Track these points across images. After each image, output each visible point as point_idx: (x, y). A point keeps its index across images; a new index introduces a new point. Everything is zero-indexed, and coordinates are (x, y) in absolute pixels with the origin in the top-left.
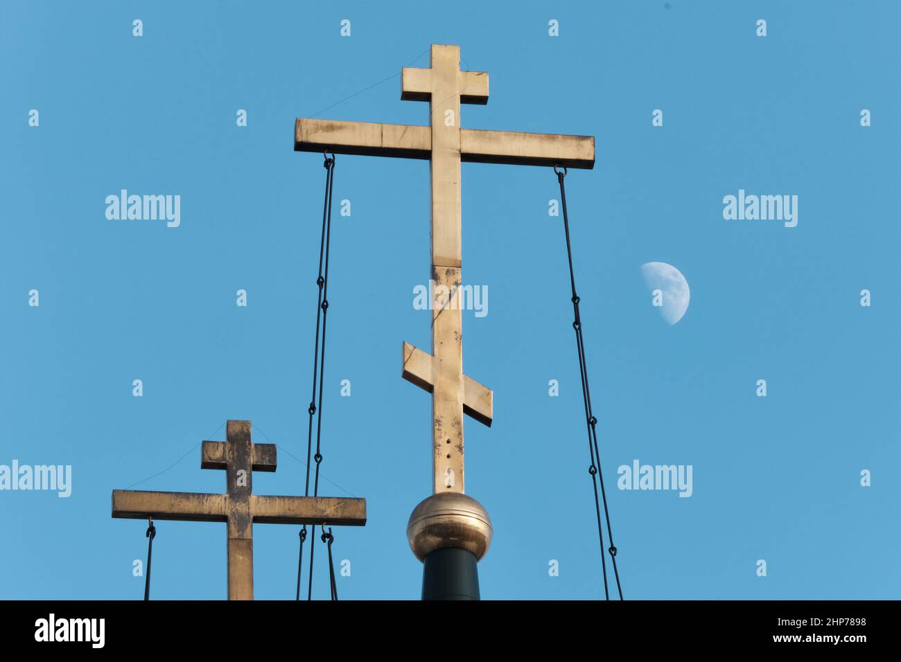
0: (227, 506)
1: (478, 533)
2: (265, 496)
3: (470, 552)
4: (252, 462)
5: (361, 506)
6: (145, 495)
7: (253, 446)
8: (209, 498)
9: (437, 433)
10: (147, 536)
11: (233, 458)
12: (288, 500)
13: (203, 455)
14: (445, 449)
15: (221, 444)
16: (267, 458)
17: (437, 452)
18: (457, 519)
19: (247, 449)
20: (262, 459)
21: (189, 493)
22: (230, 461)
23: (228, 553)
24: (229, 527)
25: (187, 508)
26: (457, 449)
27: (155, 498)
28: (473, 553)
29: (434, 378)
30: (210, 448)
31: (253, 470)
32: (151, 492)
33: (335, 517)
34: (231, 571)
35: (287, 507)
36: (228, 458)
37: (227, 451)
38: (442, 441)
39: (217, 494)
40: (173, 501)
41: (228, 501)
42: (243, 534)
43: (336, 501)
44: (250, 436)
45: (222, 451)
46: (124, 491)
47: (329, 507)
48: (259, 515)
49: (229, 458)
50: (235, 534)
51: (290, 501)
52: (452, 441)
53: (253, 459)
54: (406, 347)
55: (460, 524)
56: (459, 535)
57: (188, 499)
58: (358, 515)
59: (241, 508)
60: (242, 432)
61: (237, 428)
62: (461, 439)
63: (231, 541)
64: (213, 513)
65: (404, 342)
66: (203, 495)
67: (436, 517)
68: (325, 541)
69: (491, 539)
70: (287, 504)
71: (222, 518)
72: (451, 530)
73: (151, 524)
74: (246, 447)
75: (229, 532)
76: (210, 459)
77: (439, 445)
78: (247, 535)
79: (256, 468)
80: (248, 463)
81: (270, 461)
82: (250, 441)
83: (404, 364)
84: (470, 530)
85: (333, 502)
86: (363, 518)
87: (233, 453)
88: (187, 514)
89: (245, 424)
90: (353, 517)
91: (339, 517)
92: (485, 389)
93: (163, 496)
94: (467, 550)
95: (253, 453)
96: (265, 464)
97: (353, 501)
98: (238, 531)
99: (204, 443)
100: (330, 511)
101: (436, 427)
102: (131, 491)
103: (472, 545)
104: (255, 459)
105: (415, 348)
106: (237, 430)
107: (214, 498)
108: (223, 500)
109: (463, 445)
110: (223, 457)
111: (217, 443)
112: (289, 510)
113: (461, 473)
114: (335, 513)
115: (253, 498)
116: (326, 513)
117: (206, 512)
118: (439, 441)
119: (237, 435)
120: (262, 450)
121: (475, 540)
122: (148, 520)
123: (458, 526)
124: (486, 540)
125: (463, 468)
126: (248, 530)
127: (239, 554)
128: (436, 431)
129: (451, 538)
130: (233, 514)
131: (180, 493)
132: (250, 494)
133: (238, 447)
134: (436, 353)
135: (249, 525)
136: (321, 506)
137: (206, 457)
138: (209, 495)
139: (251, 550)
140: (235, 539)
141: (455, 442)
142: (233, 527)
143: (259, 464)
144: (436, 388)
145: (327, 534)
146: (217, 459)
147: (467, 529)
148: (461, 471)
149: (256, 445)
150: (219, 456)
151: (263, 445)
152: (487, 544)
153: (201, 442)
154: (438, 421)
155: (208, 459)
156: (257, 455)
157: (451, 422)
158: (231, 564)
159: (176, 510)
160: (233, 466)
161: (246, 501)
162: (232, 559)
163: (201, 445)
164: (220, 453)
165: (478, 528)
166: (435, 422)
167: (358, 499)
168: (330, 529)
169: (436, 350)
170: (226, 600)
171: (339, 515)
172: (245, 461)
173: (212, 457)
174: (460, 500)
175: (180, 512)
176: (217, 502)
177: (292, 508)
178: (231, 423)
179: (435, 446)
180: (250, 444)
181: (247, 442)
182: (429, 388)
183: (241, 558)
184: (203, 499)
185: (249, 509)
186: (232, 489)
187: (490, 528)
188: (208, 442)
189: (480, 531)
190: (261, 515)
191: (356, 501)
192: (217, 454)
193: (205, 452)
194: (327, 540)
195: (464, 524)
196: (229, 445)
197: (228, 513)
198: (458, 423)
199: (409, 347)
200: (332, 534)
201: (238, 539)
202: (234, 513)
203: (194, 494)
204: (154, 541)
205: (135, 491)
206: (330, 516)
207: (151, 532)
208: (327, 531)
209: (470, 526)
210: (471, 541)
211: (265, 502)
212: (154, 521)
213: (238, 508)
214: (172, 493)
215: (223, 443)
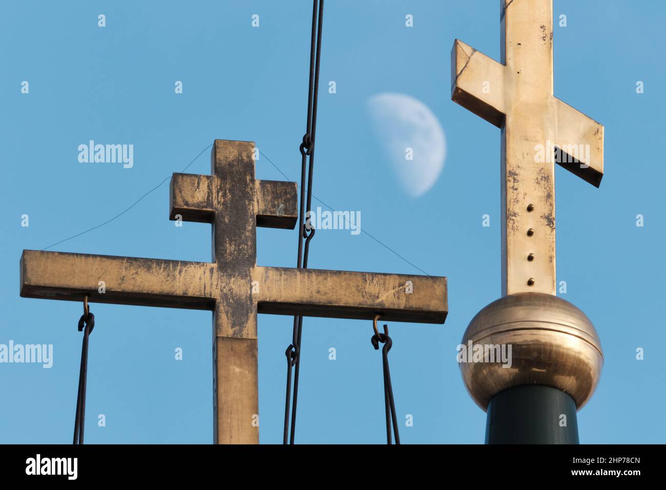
0: (215, 283)
1: (580, 362)
2: (277, 269)
3: (566, 392)
4: (256, 211)
5: (439, 290)
6: (77, 260)
7: (257, 184)
8: (184, 269)
9: (511, 195)
10: (80, 329)
11: (224, 204)
12: (317, 276)
13: (173, 197)
14: (525, 221)
15: (204, 179)
16: (282, 206)
17: (510, 225)
18: (545, 337)
19: (248, 190)
20: (274, 206)
21: (151, 260)
22: (220, 207)
23: (216, 362)
24: (216, 318)
25: (147, 284)
26: (545, 222)
27: (94, 266)
28: (569, 394)
29: (506, 102)
30: (186, 185)
31: (257, 226)
32: (88, 256)
33: (396, 307)
34: (221, 391)
35: (314, 288)
36: (215, 202)
37: (214, 191)
38: (518, 208)
39: (198, 263)
40: (124, 273)
41: (215, 275)
42: (241, 330)
43: (397, 280)
44: (253, 167)
45: (206, 190)
46: (42, 252)
47: (387, 290)
48: (268, 300)
49: (219, 203)
50: (228, 330)
51: (321, 278)
52: (535, 209)
53: (257, 206)
54: (459, 50)
55: (551, 345)
56: (550, 365)
57: (149, 268)
58: (434, 305)
59: (237, 286)
60: (240, 160)
61: (231, 154)
62: (551, 205)
63: (220, 341)
64: (190, 294)
65: (456, 42)
66: (175, 263)
67: (512, 333)
68: (377, 347)
69: (599, 371)
70: (315, 282)
71: (207, 303)
72: (535, 355)
73: (86, 309)
74: (246, 185)
75: (217, 326)
76: (187, 203)
77: (515, 215)
78: (248, 331)
79: (263, 221)
80: (250, 212)
81: (286, 210)
82: (252, 175)
83: (457, 77)
84: (568, 356)
85: (392, 282)
86: (441, 309)
87: (224, 195)
88: (147, 294)
89: (245, 146)
90: (425, 308)
91: (402, 307)
92: (592, 123)
93: (107, 262)
94: (561, 390)
95: (258, 196)
96: (278, 214)
97: (424, 280)
98: (233, 326)
99: (176, 176)
100: (387, 297)
101: (510, 184)
102: (53, 253)
103: (569, 382)
104: (262, 207)
105: (475, 50)
106: (231, 157)
107: (191, 269)
108: (208, 274)
109: (554, 215)
110: (209, 202)
111: (198, 177)
112: (318, 292)
113: (551, 261)
114: (396, 300)
115: (257, 271)
116: (379, 301)
117: (179, 292)
118: (514, 207)
119: (230, 165)
120: (273, 192)
121: (574, 374)
122: (82, 303)
123: (548, 348)
124: (592, 373)
125: (554, 254)
126: (250, 323)
127: (235, 364)
128: (510, 191)
129: (535, 369)
130: (225, 297)
131: (136, 259)
132: (253, 264)
133: (233, 186)
134: (510, 62)
135: (252, 316)
136: (372, 288)
137: (179, 201)
138: (185, 263)
139: (255, 357)
140: (228, 338)
141: (541, 209)
142: (224, 319)
143: (269, 214)
144: (510, 121)
145: (381, 335)
146: (198, 205)
147: (563, 354)
148: (551, 258)
149: (263, 183)
150: (200, 199)
151: (275, 183)
152: (595, 381)
153: (171, 175)
154: (513, 174)
155: (182, 203)
156: (265, 200)
157: (535, 176)
158: (221, 380)
159: (129, 286)
160: (224, 217)
161: (246, 276)
162: (222, 372)
163: (169, 180)
164: (202, 194)
165: (579, 353)
166: (506, 176)
167: (434, 278)
168: (385, 327)
169: (510, 54)
170: (212, 443)
171: (402, 304)
172: (244, 209)
173: (190, 200)
174: (551, 306)
175: (136, 289)
176: (198, 277)
177: (323, 289)
178: (220, 145)
179: (506, 216)
180: (253, 181)
181: (248, 178)
182: (498, 119)
183: (237, 370)
184: (174, 270)
185: (251, 288)
186: (222, 255)
187: (600, 353)
188: (182, 175)
189: (582, 357)
190: (272, 299)
191: (430, 282)
192: (197, 196)
193: (177, 191)
194: (381, 345)
195: (558, 346)
196: (217, 182)
197: (216, 294)
198: (547, 178)
199: (465, 49)
200: (390, 335)
201: (233, 339)
202: (226, 294)
203: (159, 262)
204: (91, 337)
205: (61, 253)
206: (387, 305)
207: (87, 322)
208: (381, 331)
209: (567, 349)
210: (569, 375)
211: (278, 277)
212: (89, 304)
213: (233, 287)
214: (122, 258)
215: (208, 177)
